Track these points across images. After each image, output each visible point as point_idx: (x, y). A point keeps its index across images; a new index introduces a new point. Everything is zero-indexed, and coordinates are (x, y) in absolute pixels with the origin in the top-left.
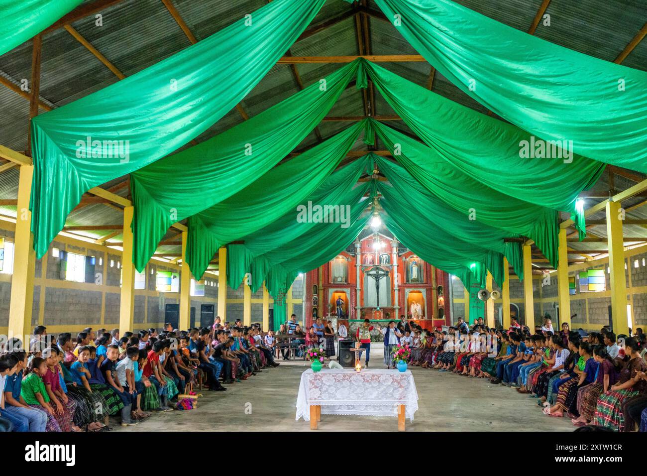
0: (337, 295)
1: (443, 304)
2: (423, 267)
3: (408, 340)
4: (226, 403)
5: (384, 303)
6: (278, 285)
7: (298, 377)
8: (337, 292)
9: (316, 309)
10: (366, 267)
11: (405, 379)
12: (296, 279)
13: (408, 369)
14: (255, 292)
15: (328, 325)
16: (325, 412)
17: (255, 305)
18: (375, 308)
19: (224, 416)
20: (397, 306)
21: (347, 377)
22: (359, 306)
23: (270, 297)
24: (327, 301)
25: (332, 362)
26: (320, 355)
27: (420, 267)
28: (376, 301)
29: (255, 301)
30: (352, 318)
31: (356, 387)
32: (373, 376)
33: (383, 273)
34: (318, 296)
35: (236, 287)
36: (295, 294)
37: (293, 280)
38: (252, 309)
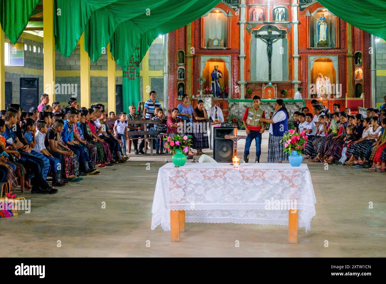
0: (212, 65)
1: (361, 77)
2: (335, 26)
3: (309, 127)
4: (58, 209)
5: (278, 76)
6: (127, 51)
7: (153, 176)
8: (212, 60)
9: (182, 85)
10: (254, 25)
11: (298, 176)
12: (154, 42)
13: (303, 163)
14: (96, 60)
15: (199, 106)
16: (190, 219)
17: (97, 79)
18: (266, 84)
19: (56, 225)
20: (296, 80)
21: (221, 173)
22: (243, 81)
23: (117, 67)
24: (199, 72)
25: (203, 156)
26: (183, 144)
27: (331, 24)
28: (268, 73)
29: (96, 73)
30: (233, 97)
31: (233, 187)
32: (256, 171)
33: (278, 33)
34: (186, 65)
35: (68, 54)
36: (153, 63)
37: (150, 44)
38: (91, 85)
